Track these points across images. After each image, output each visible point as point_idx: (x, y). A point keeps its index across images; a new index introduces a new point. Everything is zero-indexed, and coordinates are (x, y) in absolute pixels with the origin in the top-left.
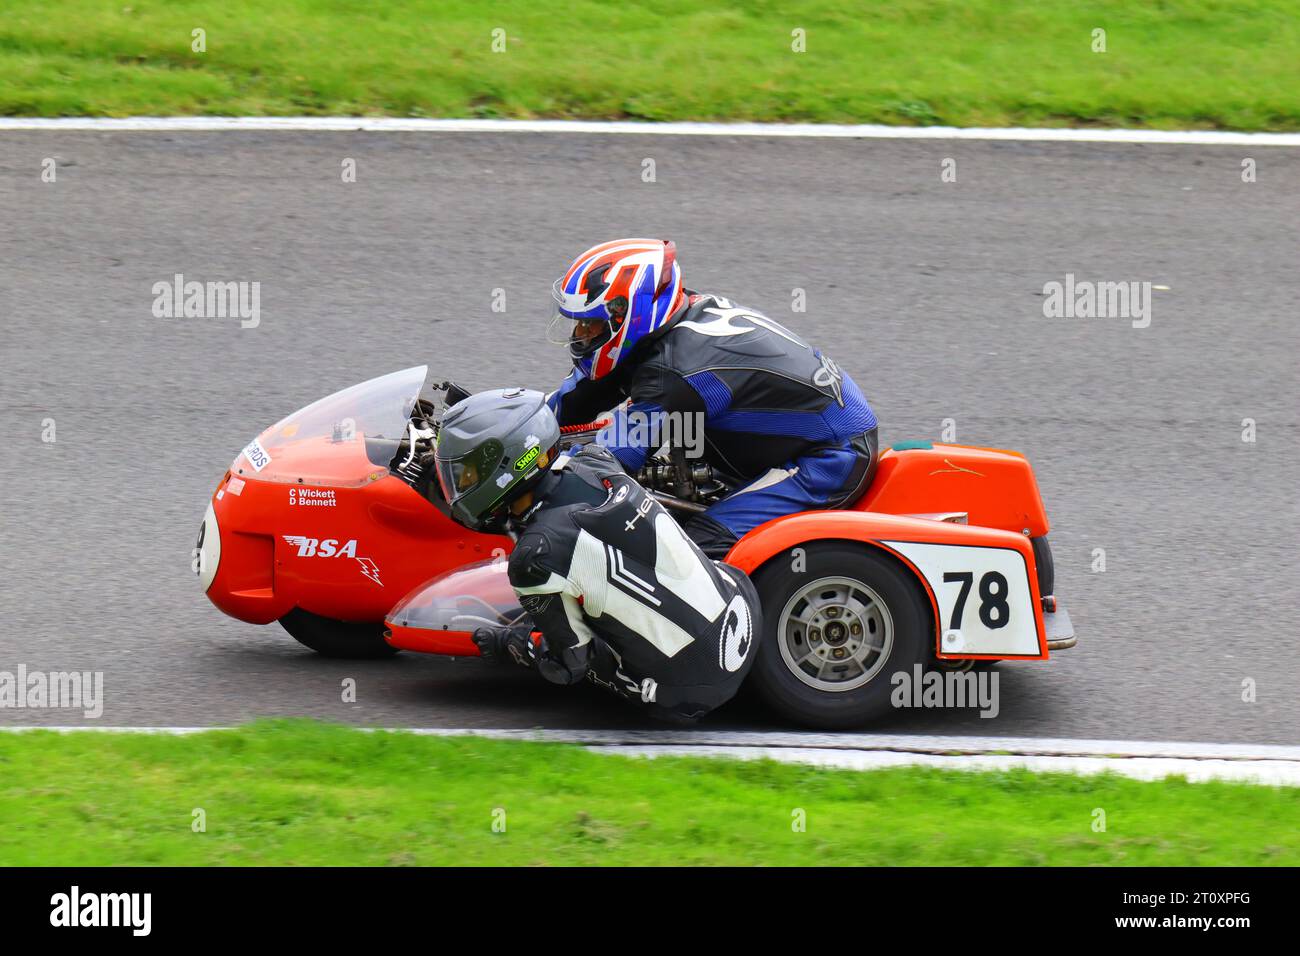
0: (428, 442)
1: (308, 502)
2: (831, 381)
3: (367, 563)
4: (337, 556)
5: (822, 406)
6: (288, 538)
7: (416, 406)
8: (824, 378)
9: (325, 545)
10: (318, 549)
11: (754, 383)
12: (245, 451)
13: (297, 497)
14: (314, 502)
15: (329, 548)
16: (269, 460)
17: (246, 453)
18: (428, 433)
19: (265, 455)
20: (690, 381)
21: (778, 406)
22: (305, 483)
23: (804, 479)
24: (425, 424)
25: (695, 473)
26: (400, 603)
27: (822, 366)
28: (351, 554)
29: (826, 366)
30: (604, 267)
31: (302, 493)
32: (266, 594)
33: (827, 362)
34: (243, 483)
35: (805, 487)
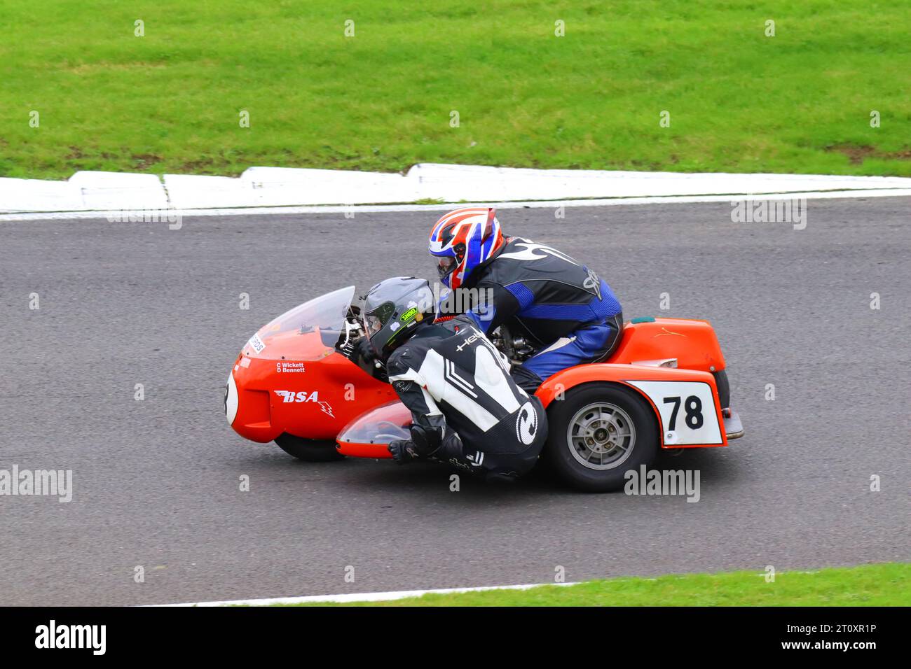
0: (356, 331)
1: (288, 371)
2: (594, 285)
3: (325, 405)
4: (307, 401)
5: (589, 300)
6: (278, 392)
7: (349, 310)
8: (589, 283)
9: (299, 395)
10: (295, 397)
11: (547, 288)
12: (250, 341)
13: (282, 368)
14: (291, 370)
15: (301, 397)
16: (264, 346)
17: (251, 342)
18: (357, 326)
19: (262, 343)
20: (508, 289)
21: (561, 301)
22: (286, 359)
23: (580, 343)
24: (354, 321)
25: (515, 343)
26: (345, 428)
27: (588, 276)
28: (315, 400)
29: (591, 276)
30: (451, 226)
31: (285, 365)
32: (266, 425)
33: (591, 273)
34: (250, 361)
35: (581, 348)
